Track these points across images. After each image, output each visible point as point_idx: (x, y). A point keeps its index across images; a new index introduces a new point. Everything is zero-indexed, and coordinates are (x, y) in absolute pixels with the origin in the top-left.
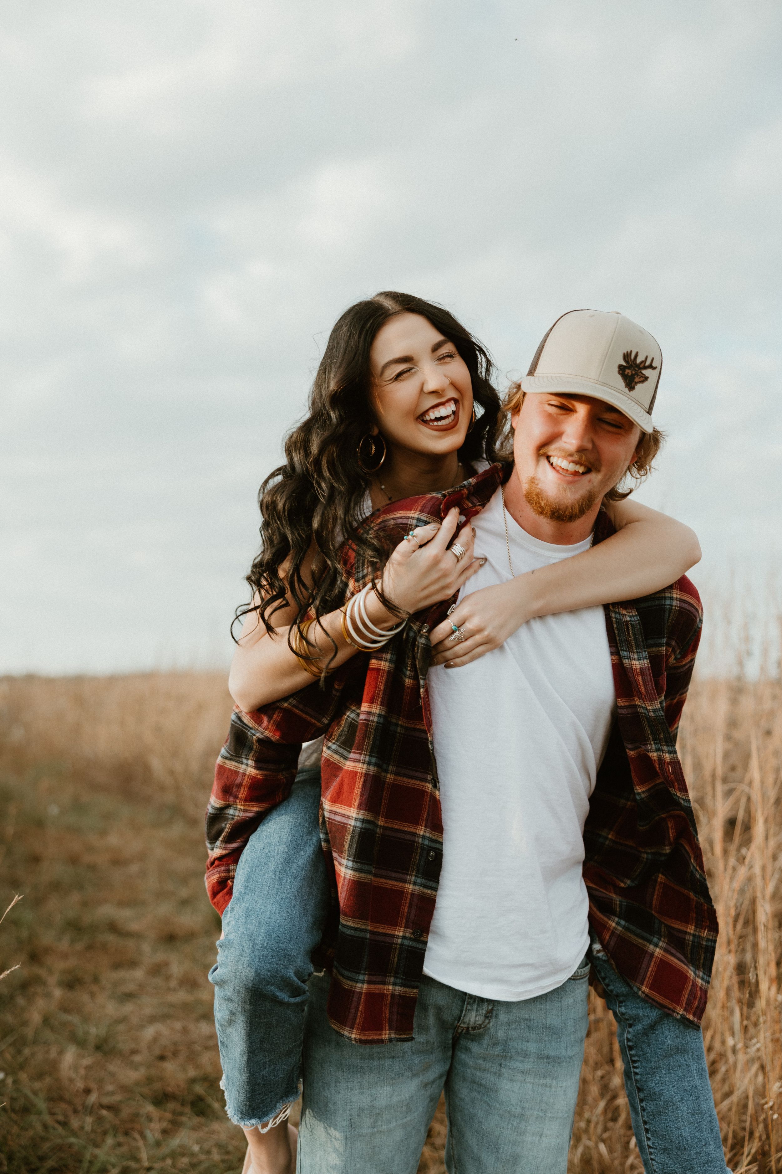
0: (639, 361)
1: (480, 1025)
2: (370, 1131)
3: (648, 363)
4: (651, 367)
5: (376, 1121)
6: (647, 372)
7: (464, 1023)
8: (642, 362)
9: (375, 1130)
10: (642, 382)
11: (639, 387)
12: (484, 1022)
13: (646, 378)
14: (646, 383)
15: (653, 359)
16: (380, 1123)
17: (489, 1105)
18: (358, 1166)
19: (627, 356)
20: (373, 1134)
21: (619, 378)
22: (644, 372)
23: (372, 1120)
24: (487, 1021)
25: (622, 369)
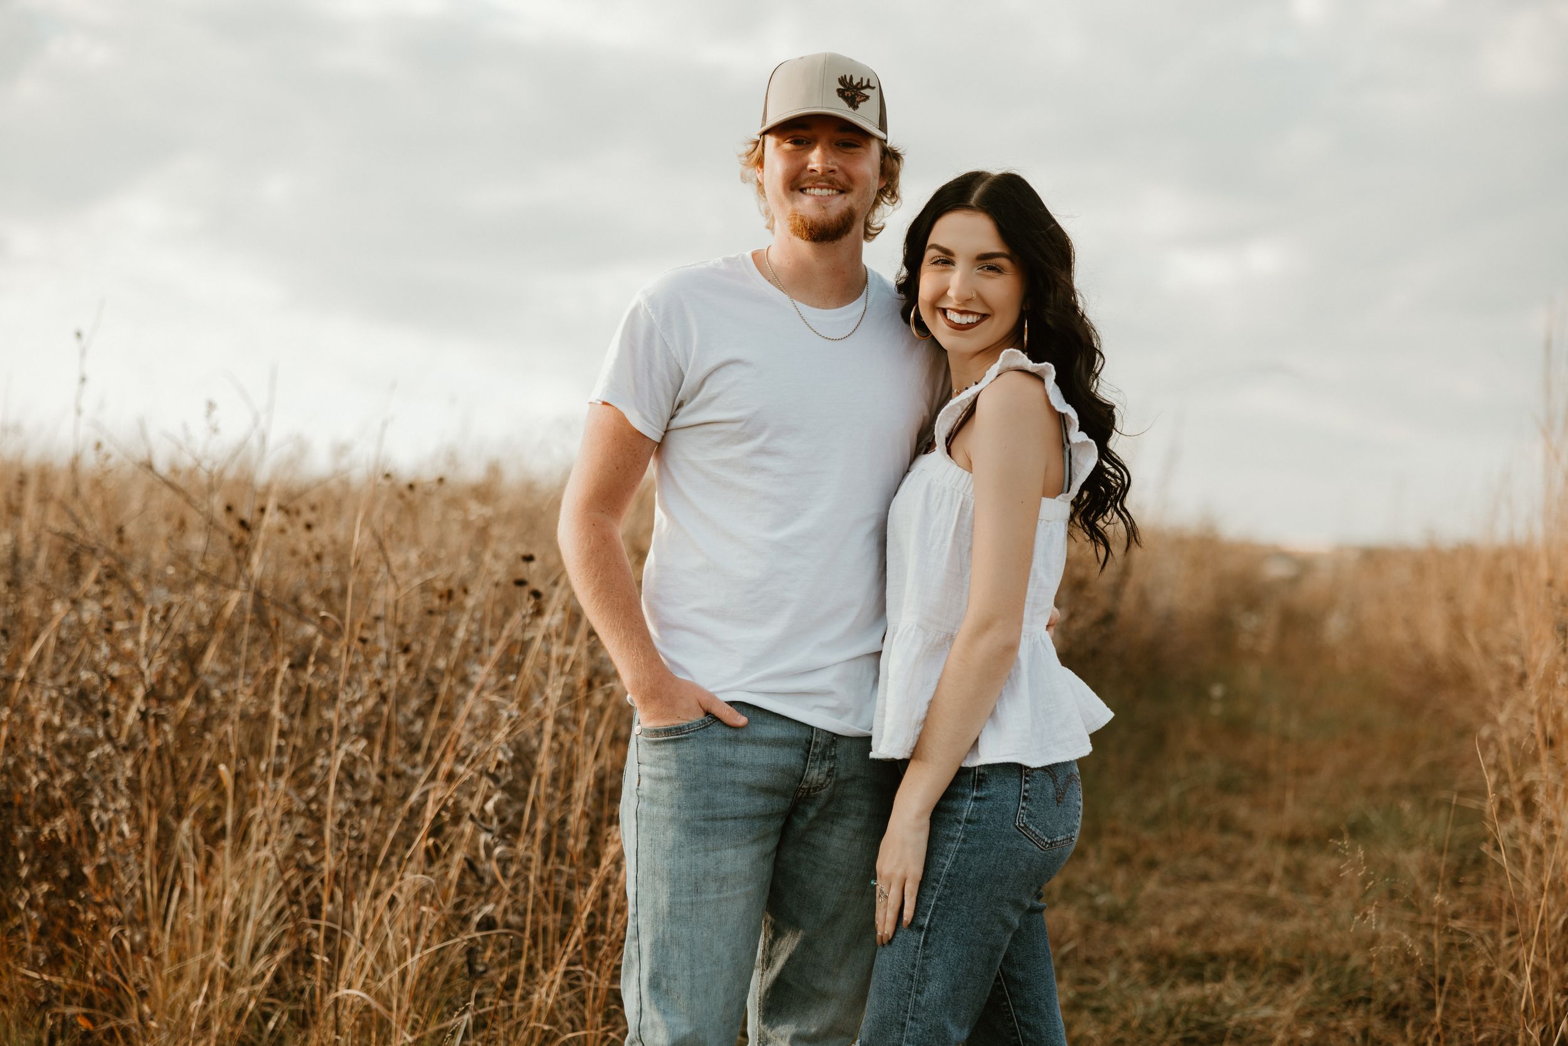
0: (855, 83)
1: (822, 785)
2: (716, 896)
3: (864, 84)
4: (868, 86)
5: (721, 887)
6: (866, 92)
7: (807, 782)
8: (858, 84)
9: (721, 896)
10: (864, 101)
11: (861, 105)
12: (825, 781)
13: (867, 97)
14: (868, 101)
15: (869, 80)
16: (725, 888)
17: (815, 864)
18: (705, 935)
19: (842, 81)
20: (719, 900)
21: (841, 100)
22: (863, 91)
23: (718, 884)
24: (829, 780)
25: (841, 93)
